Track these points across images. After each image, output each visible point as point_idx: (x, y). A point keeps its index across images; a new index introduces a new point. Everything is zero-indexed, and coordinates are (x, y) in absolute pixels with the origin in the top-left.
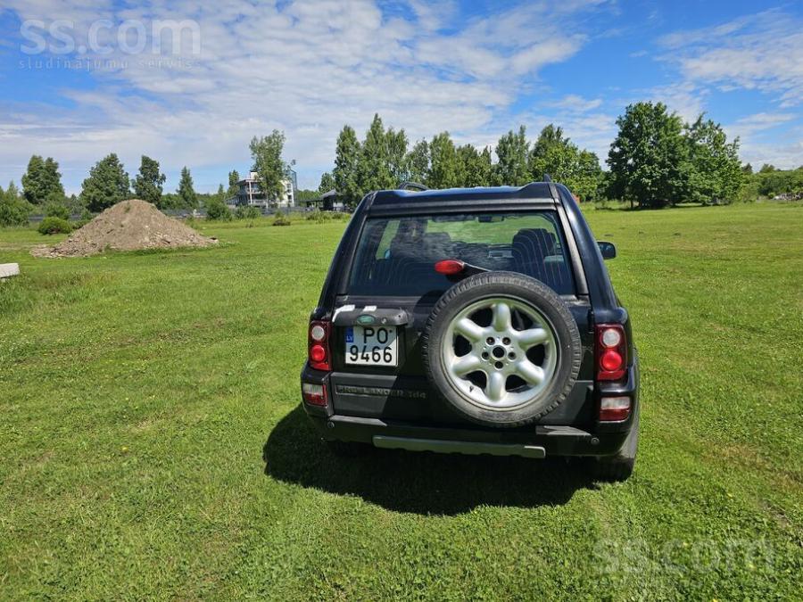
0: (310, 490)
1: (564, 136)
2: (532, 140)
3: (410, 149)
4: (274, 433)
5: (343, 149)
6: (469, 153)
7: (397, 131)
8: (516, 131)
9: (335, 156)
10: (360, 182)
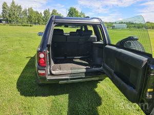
0: (38, 97)
1: (57, 12)
2: (51, 12)
3: (23, 10)
4: (18, 83)
5: (4, 8)
6: (37, 13)
7: (19, 5)
8: (48, 10)
9: (2, 9)
10: (10, 16)
